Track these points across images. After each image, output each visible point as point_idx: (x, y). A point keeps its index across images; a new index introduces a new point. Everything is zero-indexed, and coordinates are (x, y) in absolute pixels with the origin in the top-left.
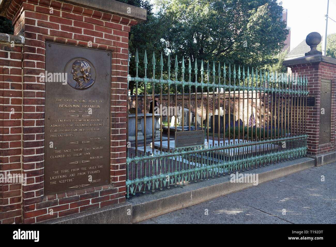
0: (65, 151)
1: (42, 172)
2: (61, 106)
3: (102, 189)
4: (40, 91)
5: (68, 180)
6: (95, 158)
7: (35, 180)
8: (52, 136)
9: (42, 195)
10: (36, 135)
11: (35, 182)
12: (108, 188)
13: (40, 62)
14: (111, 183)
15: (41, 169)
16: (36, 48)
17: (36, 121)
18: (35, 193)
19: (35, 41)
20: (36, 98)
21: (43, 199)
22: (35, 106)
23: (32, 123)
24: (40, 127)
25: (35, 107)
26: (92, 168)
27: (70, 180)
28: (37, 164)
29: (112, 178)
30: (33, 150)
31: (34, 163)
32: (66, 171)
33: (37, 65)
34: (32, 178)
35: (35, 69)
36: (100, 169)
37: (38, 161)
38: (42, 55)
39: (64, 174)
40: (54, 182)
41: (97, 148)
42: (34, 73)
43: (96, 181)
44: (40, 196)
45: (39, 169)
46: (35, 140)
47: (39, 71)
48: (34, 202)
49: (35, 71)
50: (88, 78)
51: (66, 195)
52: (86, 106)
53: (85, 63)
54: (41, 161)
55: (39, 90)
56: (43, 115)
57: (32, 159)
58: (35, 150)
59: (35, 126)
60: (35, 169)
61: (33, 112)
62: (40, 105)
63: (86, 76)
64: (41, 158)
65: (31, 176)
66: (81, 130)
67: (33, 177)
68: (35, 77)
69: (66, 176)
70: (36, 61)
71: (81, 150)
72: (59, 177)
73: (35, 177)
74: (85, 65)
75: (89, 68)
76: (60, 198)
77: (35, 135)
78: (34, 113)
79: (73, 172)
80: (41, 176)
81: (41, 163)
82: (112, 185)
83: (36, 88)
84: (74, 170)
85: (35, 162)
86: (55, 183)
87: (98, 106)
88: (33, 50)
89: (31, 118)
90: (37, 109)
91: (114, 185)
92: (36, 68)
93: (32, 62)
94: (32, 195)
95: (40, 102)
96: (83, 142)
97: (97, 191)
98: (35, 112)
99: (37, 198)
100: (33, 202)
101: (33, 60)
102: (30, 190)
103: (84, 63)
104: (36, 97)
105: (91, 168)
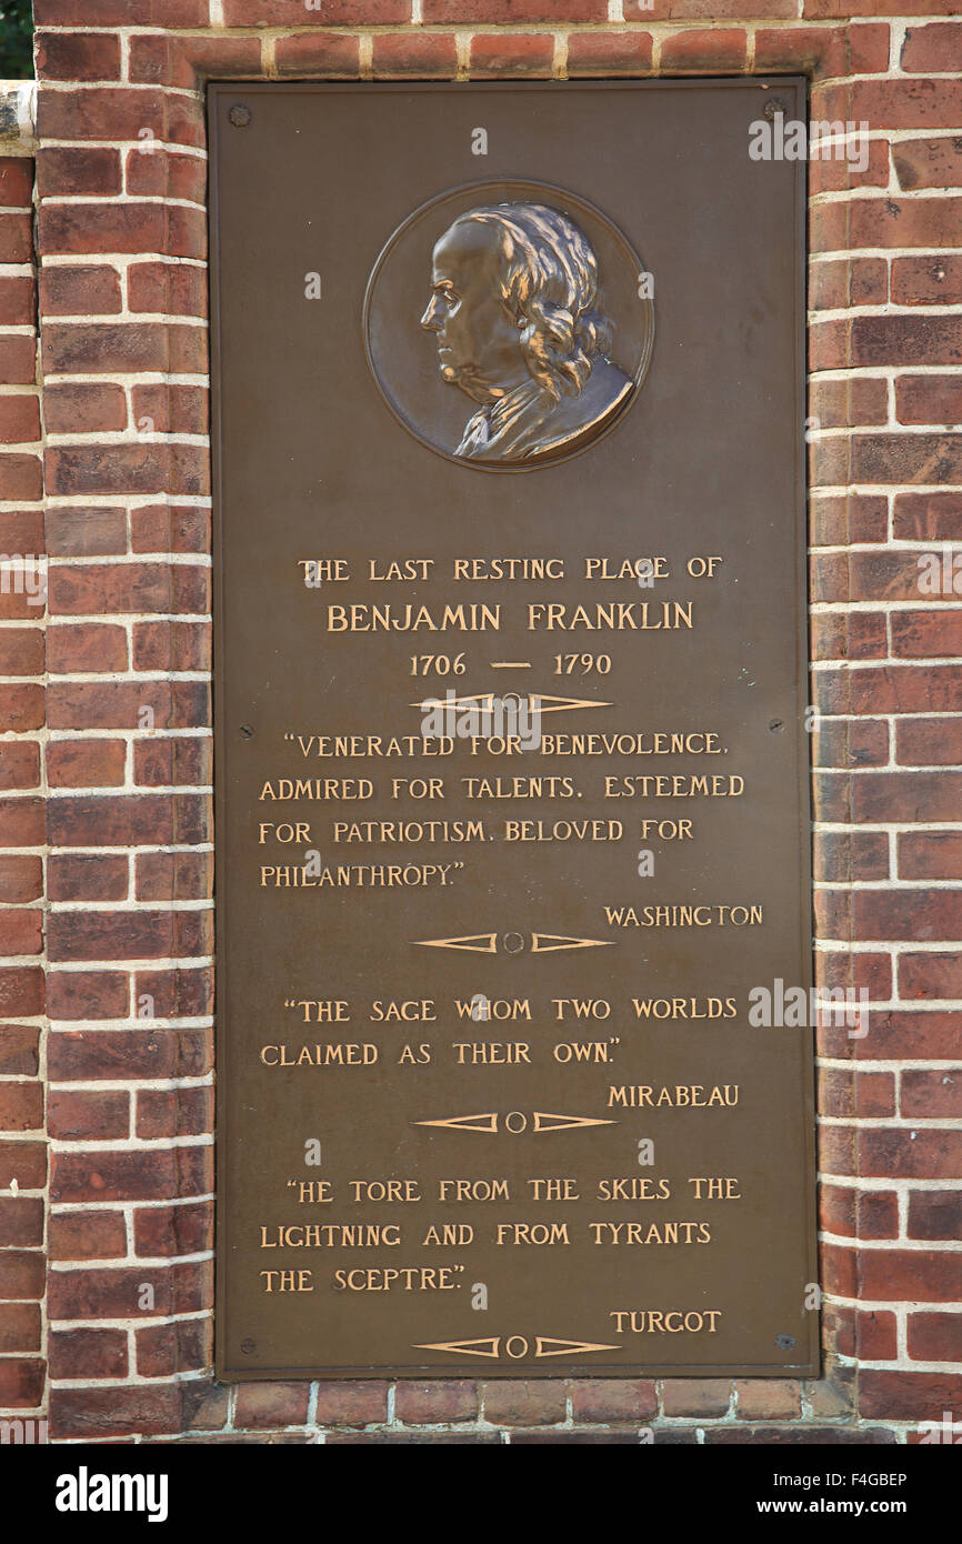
0: (384, 1009)
1: (186, 1172)
2: (338, 624)
3: (732, 1413)
4: (161, 499)
5: (416, 1278)
6: (655, 1097)
7: (130, 1234)
8: (270, 880)
9: (193, 1375)
10: (140, 857)
11: (131, 1246)
12: (792, 1415)
13: (154, 264)
14: (829, 1368)
15: (178, 1149)
16: (117, 152)
17: (136, 742)
18: (132, 1342)
19: (112, 92)
20: (131, 557)
21: (197, 1406)
22: (128, 621)
23: (103, 762)
24: (162, 798)
25: (121, 629)
26: (628, 1188)
27: (426, 1279)
28: (144, 1096)
29: (839, 1322)
30: (114, 981)
31: (126, 1094)
32: (391, 1191)
33: (130, 294)
34: (110, 1212)
35: (116, 326)
36: (710, 1209)
37: (155, 1077)
38: (172, 202)
39: (376, 1212)
40: (296, 1276)
41: (675, 1008)
42: (110, 354)
43: (675, 1322)
44: (170, 1380)
45: (165, 1143)
46: (130, 904)
47: (145, 335)
48: (126, 1417)
49: (120, 343)
50: (573, 357)
51: (392, 1409)
52: (556, 611)
53: (541, 226)
54: (180, 1075)
55: (152, 491)
56: (186, 695)
57: (111, 1052)
58: (132, 981)
59: (129, 788)
60: (132, 1144)
61: (111, 669)
62: (164, 617)
63: (552, 341)
64: (181, 1056)
65: (104, 1199)
66: (516, 830)
67: (116, 1206)
68: (120, 389)
69: (391, 1236)
70: (121, 262)
71: (522, 1015)
72: (338, 1234)
73: (128, 1208)
74: (539, 241)
75: (575, 271)
76: (334, 1424)
77: (125, 858)
78: (120, 677)
79: (455, 1210)
80: (176, 1208)
81: (180, 1093)
82: (842, 1394)
83: (130, 476)
84: (464, 1190)
85: (132, 1086)
86: (298, 1281)
87: (679, 609)
88: (98, 171)
89: (98, 720)
90: (138, 647)
91: (854, 1388)
92: (126, 317)
93: (92, 269)
94: (111, 1360)
95: (159, 592)
96: (542, 943)
97: (682, 1421)
98: (124, 669)
99: (148, 1388)
100: (118, 1417)
101: (104, 251)
102: (95, 1313)
103: (525, 225)
104: (130, 553)
105: (616, 1187)
